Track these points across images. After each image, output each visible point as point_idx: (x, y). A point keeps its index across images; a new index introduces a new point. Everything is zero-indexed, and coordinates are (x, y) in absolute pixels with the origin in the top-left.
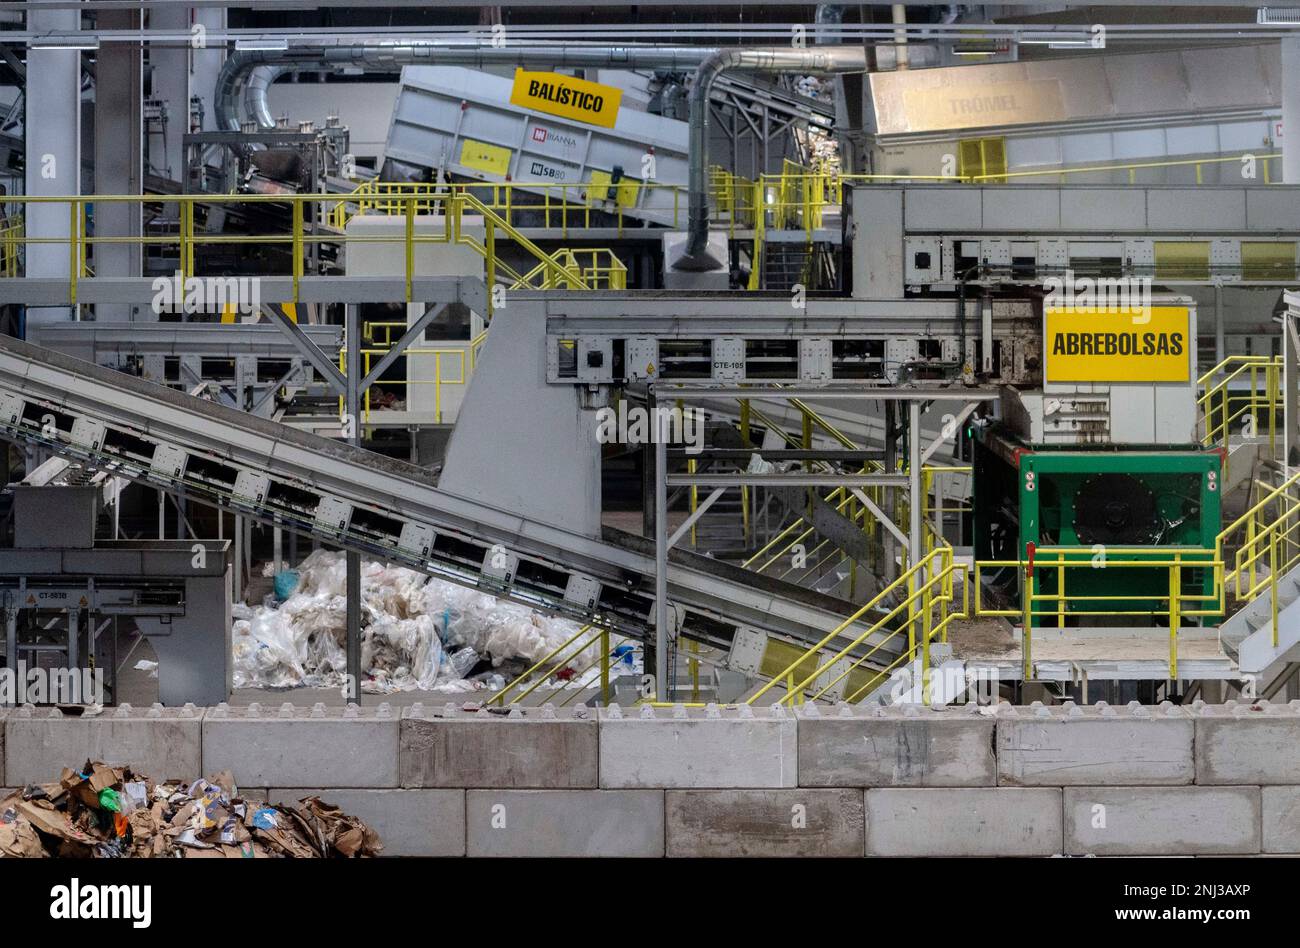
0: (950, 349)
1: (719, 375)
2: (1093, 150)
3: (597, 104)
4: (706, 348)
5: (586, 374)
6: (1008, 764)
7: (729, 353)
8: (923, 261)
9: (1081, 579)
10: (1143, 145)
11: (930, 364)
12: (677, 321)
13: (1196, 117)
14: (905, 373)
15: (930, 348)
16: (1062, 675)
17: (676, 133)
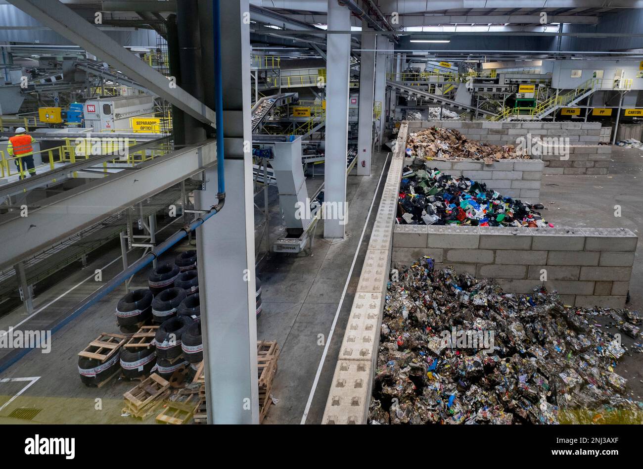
0: (508, 89)
1: (484, 91)
2: (506, 70)
3: (448, 65)
4: (483, 89)
5: (470, 91)
6: (523, 127)
7: (486, 89)
8: (506, 81)
9: (520, 110)
10: (510, 70)
11: (506, 90)
12: (480, 86)
13: (516, 68)
14: (503, 91)
15: (506, 89)
16: (521, 119)
17: (457, 68)
